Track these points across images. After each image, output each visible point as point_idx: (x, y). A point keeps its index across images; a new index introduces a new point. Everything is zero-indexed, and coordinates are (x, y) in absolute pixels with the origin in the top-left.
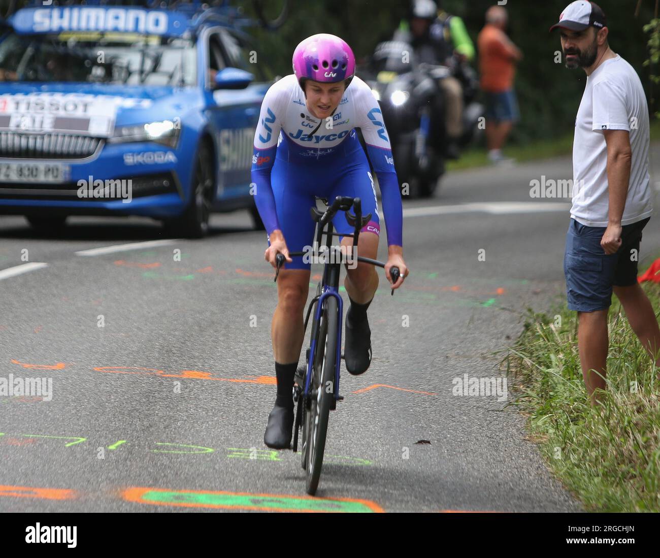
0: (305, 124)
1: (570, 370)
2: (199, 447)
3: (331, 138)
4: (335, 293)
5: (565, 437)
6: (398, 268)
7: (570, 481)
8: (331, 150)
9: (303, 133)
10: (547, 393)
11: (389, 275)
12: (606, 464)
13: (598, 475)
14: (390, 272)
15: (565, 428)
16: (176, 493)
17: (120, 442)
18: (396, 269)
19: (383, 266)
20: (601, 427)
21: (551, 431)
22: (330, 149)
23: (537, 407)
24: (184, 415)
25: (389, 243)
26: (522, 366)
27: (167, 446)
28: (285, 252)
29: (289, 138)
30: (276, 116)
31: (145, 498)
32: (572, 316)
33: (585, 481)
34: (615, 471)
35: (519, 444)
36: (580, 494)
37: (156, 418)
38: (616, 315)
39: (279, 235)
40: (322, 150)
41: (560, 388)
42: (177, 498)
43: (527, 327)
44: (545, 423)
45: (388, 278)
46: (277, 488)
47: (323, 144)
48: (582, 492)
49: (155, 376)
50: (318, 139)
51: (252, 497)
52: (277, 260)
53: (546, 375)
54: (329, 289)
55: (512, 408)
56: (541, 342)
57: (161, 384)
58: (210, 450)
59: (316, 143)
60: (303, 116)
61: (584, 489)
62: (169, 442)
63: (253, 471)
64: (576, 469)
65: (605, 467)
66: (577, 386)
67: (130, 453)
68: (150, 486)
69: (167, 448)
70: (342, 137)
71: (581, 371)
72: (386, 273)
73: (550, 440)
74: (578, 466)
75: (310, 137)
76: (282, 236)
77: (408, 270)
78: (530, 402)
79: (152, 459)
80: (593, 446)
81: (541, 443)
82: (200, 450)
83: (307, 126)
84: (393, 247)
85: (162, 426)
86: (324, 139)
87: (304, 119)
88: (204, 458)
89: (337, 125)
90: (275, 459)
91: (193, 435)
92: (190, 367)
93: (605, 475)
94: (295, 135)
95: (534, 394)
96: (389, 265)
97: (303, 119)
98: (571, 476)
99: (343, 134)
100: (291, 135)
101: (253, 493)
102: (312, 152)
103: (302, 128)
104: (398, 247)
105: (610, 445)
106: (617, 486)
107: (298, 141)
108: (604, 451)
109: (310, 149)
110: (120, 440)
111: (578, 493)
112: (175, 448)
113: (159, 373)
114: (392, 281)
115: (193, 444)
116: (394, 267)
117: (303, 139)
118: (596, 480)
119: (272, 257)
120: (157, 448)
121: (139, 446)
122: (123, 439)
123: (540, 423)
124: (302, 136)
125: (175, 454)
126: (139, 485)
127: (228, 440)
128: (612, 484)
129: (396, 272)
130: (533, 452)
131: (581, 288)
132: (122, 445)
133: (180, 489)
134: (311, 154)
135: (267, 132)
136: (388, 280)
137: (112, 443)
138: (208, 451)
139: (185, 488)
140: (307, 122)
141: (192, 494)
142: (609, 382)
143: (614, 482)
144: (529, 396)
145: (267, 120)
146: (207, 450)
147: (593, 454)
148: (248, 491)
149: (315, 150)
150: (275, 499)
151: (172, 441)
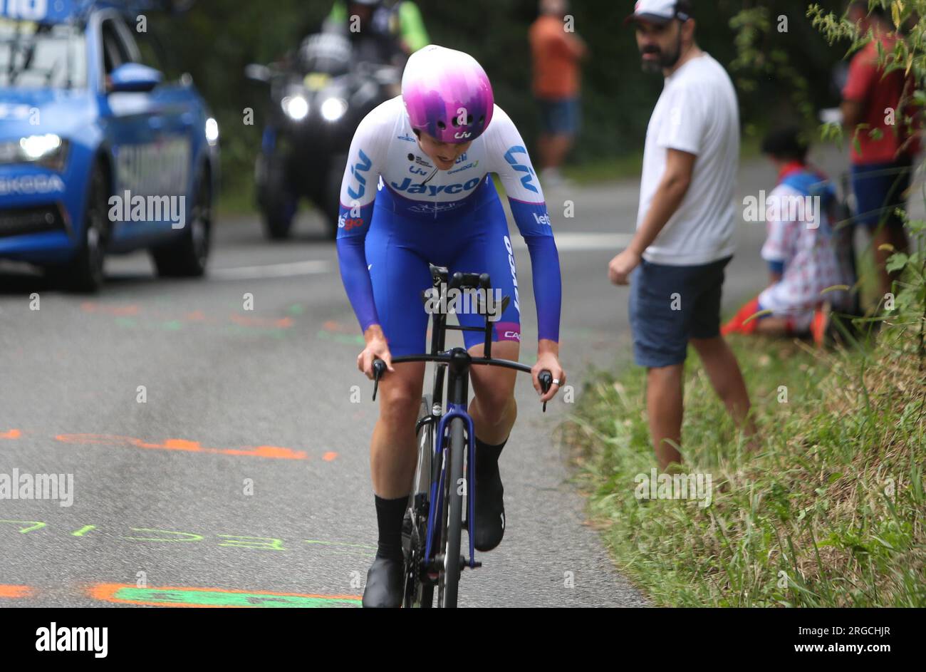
0: (414, 169)
1: (639, 440)
2: (185, 534)
3: (454, 189)
4: (462, 412)
5: (632, 522)
6: (549, 371)
7: (638, 575)
8: (454, 204)
9: (412, 183)
10: (610, 468)
11: (537, 382)
12: (682, 555)
13: (672, 570)
14: (539, 377)
15: (632, 510)
16: (157, 591)
17: (87, 528)
18: (549, 374)
19: (528, 370)
20: (675, 509)
21: (616, 514)
22: (452, 203)
23: (599, 485)
24: (166, 495)
25: (540, 337)
26: (580, 435)
27: (145, 532)
28: (386, 357)
29: (392, 189)
30: (371, 160)
31: (117, 596)
32: (639, 373)
33: (656, 576)
34: (693, 564)
35: (576, 531)
36: (650, 592)
37: (132, 498)
38: (695, 374)
39: (377, 333)
40: (440, 204)
41: (627, 462)
42: (158, 596)
43: (588, 387)
44: (608, 505)
45: (535, 386)
46: (280, 583)
47: (441, 197)
48: (653, 589)
49: (130, 446)
50: (434, 190)
51: (249, 595)
52: (374, 368)
53: (610, 447)
54: (454, 407)
55: (567, 487)
56: (603, 406)
57: (138, 456)
58: (199, 538)
59: (430, 195)
60: (411, 157)
61: (654, 586)
62: (148, 528)
63: (252, 563)
64: (645, 561)
65: (681, 559)
66: (647, 459)
67: (100, 540)
68: (124, 582)
69: (146, 535)
70: (470, 188)
71: (651, 441)
72: (533, 380)
73: (615, 526)
74: (648, 557)
75: (422, 187)
76: (381, 333)
77: (565, 374)
78: (589, 478)
79: (127, 548)
80: (667, 534)
81: (603, 529)
82: (186, 537)
83: (417, 172)
84: (544, 341)
85: (139, 508)
86: (443, 190)
87: (413, 163)
88: (190, 546)
89: (461, 170)
90: (279, 548)
91: (177, 520)
92: (175, 435)
93: (681, 568)
94: (399, 186)
95: (593, 469)
96: (537, 368)
97: (411, 162)
98: (640, 569)
99: (472, 184)
100: (394, 185)
101: (251, 591)
102: (426, 207)
103: (410, 175)
104: (553, 342)
105: (687, 531)
106: (695, 582)
107: (405, 194)
108: (680, 539)
109: (424, 203)
110: (87, 525)
111: (647, 590)
112: (155, 534)
113: (135, 442)
114: (540, 391)
115: (178, 530)
116: (544, 370)
117: (411, 191)
118: (670, 574)
119: (368, 365)
120: (133, 534)
121: (111, 532)
122: (91, 524)
123: (602, 504)
124: (410, 187)
125: (154, 542)
126: (111, 580)
127: (220, 525)
128: (689, 579)
129: (546, 378)
130: (594, 540)
131: (650, 339)
132: (90, 532)
133: (161, 586)
134: (426, 209)
135: (358, 183)
136: (535, 390)
137: (78, 528)
138: (195, 539)
139: (167, 584)
140: (417, 166)
141: (175, 592)
142: (686, 454)
143: (692, 576)
144: (588, 472)
145: (359, 166)
146: (193, 537)
147: (667, 543)
148: (244, 588)
149: (431, 204)
150: (277, 597)
151: (152, 526)
